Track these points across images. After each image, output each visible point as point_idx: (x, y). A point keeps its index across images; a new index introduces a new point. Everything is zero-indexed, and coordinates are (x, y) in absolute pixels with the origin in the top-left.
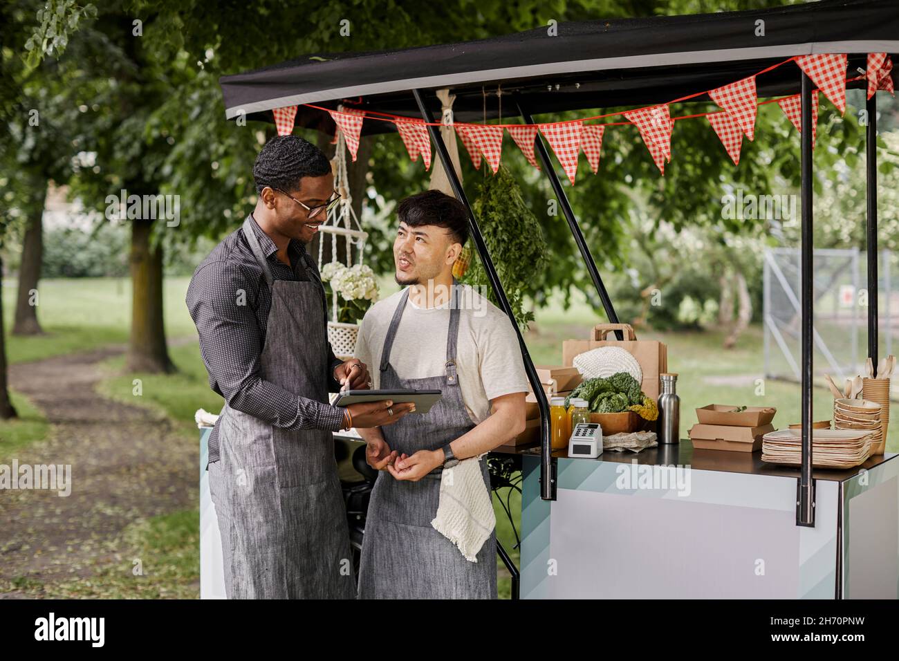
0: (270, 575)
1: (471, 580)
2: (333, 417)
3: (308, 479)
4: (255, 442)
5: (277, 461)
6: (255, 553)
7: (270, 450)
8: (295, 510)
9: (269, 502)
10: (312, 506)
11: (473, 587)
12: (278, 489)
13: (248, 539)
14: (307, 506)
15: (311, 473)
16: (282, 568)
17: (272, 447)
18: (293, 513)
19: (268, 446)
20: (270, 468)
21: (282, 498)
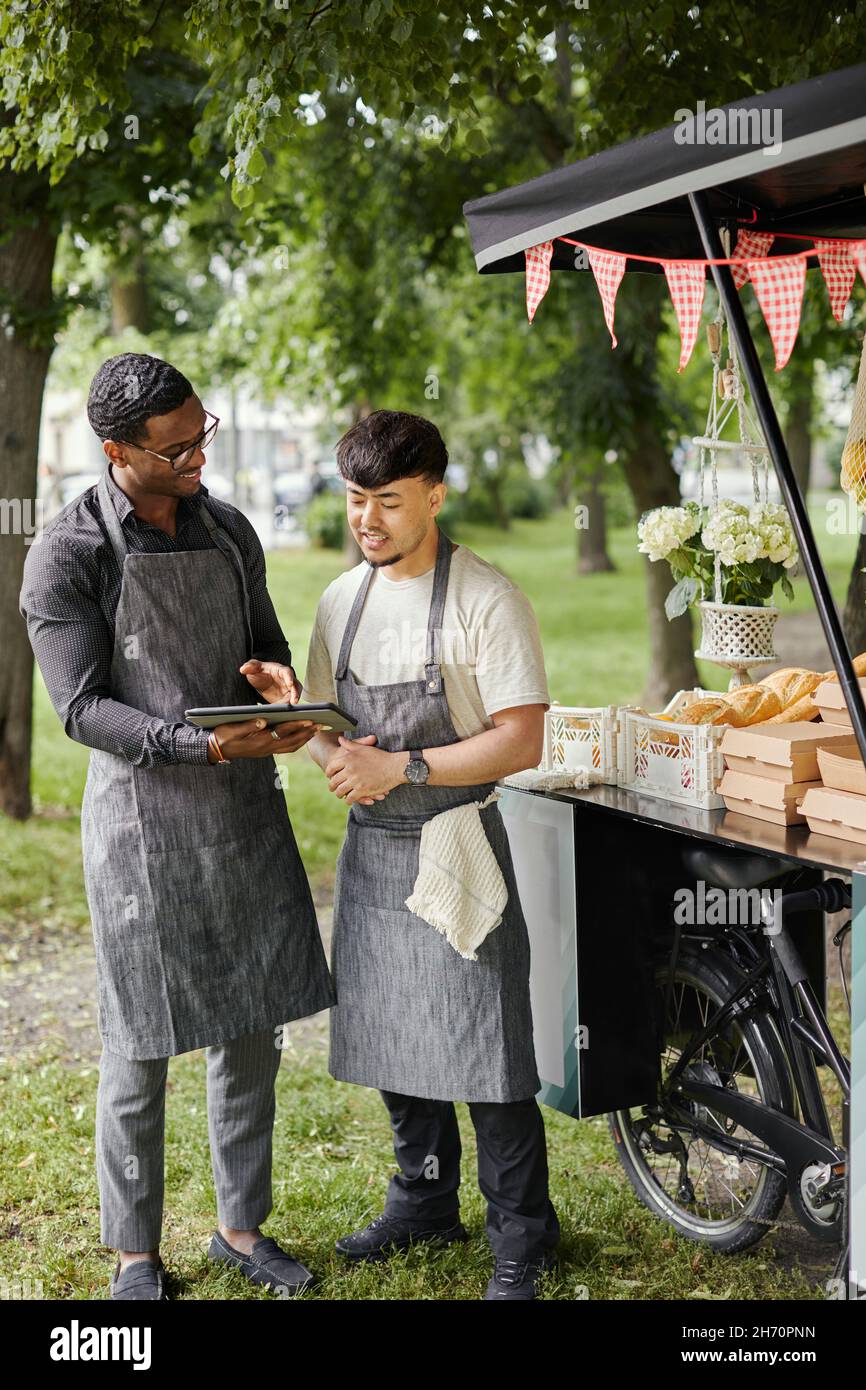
0: (139, 977)
1: (471, 990)
2: (193, 746)
3: (196, 839)
4: (110, 788)
5: (141, 813)
6: (114, 946)
7: (130, 799)
8: (175, 883)
9: (132, 874)
10: (207, 877)
11: (473, 1002)
12: (144, 855)
13: (105, 926)
14: (197, 877)
15: (202, 830)
16: (157, 967)
17: (134, 795)
18: (171, 888)
19: (128, 793)
20: (131, 824)
21: (150, 867)
